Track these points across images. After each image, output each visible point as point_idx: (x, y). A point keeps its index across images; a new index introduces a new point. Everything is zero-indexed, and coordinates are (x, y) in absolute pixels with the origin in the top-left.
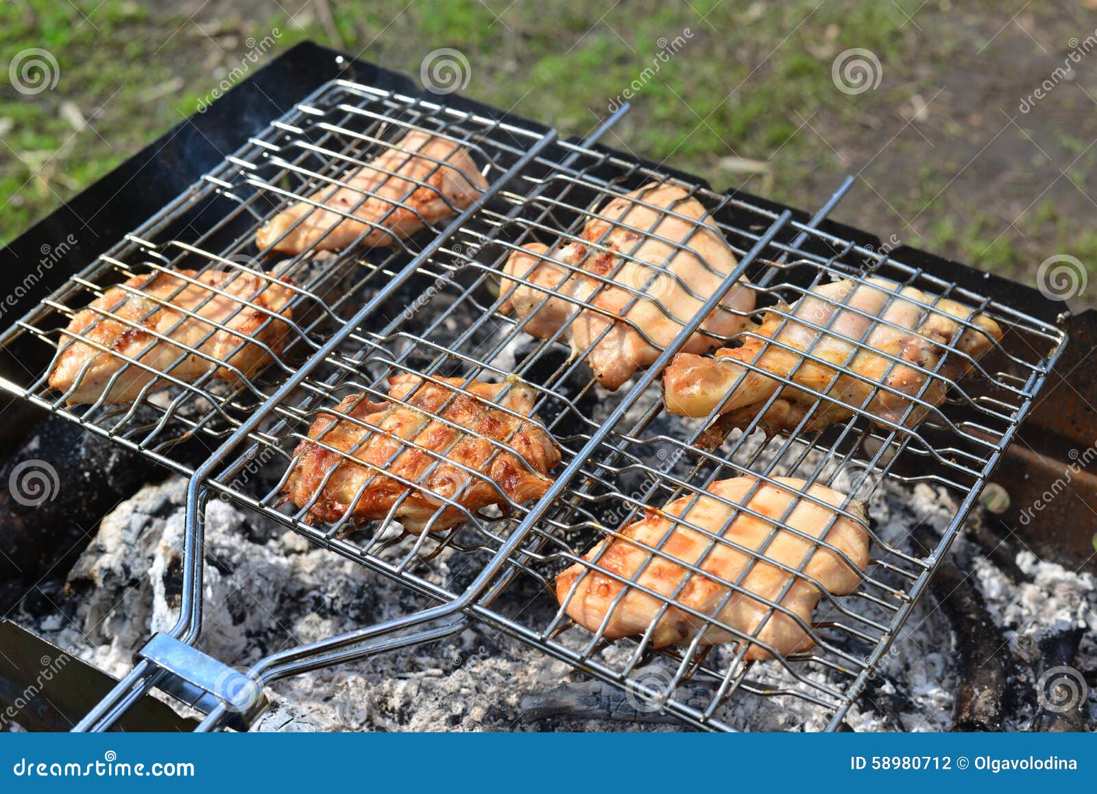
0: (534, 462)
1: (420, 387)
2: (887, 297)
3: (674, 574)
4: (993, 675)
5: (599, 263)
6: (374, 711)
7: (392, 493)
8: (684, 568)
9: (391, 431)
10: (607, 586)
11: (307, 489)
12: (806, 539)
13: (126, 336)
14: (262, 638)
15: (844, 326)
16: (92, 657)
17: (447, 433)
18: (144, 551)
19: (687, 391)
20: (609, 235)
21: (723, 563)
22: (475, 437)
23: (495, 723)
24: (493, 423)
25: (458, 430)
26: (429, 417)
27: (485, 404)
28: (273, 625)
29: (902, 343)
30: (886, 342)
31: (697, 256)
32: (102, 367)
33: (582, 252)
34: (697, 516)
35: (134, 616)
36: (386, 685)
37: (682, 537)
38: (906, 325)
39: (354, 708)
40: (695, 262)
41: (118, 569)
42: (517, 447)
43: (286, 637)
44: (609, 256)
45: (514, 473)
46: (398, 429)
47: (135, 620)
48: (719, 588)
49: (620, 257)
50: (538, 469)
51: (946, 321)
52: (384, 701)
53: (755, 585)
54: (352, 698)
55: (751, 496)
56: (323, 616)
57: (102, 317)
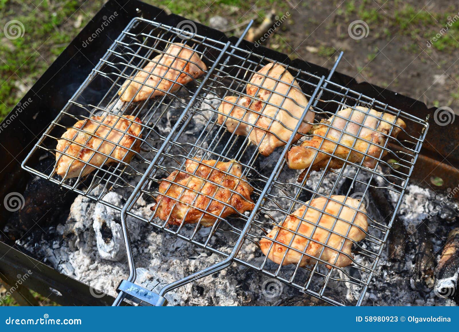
0: (246, 197)
1: (199, 167)
2: (364, 115)
3: (304, 241)
4: (401, 241)
5: (257, 105)
6: (186, 274)
7: (197, 214)
8: (307, 239)
9: (192, 189)
10: (281, 248)
11: (165, 214)
12: (347, 222)
13: (82, 152)
14: (136, 244)
15: (350, 129)
16: (74, 256)
17: (213, 187)
18: (89, 217)
19: (297, 161)
20: (258, 92)
21: (320, 235)
22: (223, 188)
23: (230, 276)
24: (229, 182)
25: (217, 186)
26: (205, 181)
27: (225, 173)
28: (139, 238)
29: (372, 135)
30: (366, 135)
31: (292, 100)
32: (76, 166)
33: (250, 101)
34: (308, 216)
35: (88, 241)
36: (187, 262)
37: (304, 225)
38: (373, 127)
39: (178, 273)
40: (292, 102)
41: (82, 227)
42: (239, 191)
43: (145, 242)
44: (260, 103)
45: (240, 202)
46: (195, 187)
47: (89, 243)
48: (320, 246)
49: (264, 103)
50: (247, 199)
51: (387, 124)
52: (188, 269)
53: (332, 244)
54: (177, 270)
55: (326, 206)
56: (158, 233)
57: (70, 143)
